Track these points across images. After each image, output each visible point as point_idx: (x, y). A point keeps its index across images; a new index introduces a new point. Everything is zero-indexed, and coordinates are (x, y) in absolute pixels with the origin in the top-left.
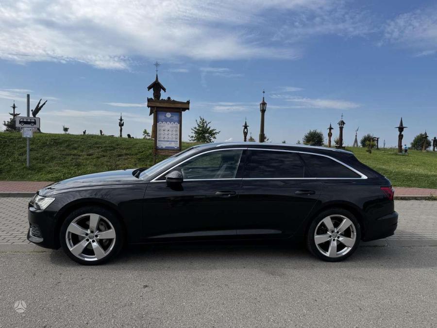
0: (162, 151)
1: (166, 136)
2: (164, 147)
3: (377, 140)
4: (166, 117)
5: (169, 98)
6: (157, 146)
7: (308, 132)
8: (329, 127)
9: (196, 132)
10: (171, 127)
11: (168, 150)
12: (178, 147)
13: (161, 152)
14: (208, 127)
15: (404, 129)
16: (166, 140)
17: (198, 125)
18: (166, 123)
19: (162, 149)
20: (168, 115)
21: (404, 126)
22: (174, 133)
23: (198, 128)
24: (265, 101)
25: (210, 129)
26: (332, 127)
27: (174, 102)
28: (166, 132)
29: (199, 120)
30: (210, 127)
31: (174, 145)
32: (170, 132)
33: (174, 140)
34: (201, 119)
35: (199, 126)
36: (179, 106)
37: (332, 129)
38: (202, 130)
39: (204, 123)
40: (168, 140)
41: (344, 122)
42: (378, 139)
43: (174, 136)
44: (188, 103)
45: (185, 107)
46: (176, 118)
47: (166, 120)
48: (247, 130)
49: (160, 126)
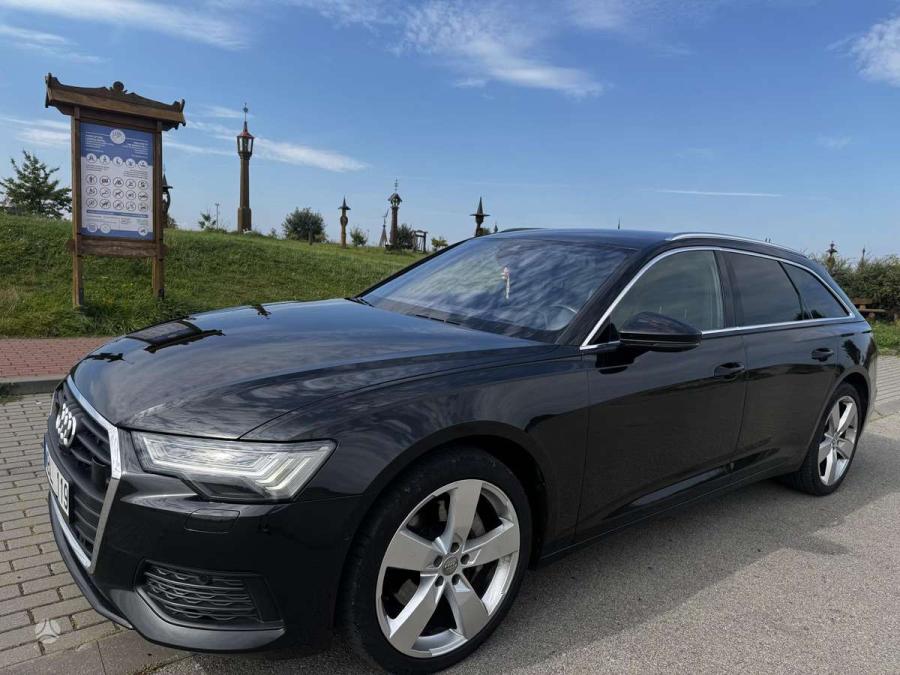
0: (101, 243)
1: (112, 199)
2: (106, 230)
3: (424, 237)
4: (108, 140)
5: (119, 86)
6: (84, 226)
7: (293, 212)
8: (342, 205)
9: (11, 192)
10: (127, 174)
11: (116, 239)
12: (149, 234)
13: (97, 246)
14: (50, 181)
15: (485, 219)
16: (112, 209)
17: (19, 172)
18: (111, 159)
19: (100, 238)
20: (118, 136)
21: (484, 212)
22: (137, 190)
23: (17, 181)
24: (250, 132)
25: (57, 188)
26: (347, 205)
27: (135, 99)
28: (112, 187)
29: (21, 162)
30: (56, 182)
31: (138, 226)
32: (124, 189)
33: (137, 212)
34: (28, 158)
35: (22, 176)
36: (153, 113)
37: (348, 209)
38: (32, 188)
39: (38, 169)
40: (118, 210)
41: (401, 197)
42: (425, 233)
43: (137, 201)
44: (178, 107)
45: (168, 117)
46: (141, 146)
47: (113, 151)
48: (169, 197)
49: (92, 168)
